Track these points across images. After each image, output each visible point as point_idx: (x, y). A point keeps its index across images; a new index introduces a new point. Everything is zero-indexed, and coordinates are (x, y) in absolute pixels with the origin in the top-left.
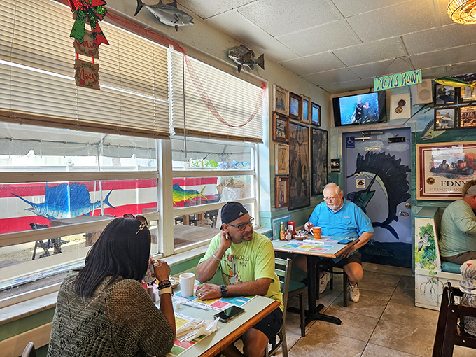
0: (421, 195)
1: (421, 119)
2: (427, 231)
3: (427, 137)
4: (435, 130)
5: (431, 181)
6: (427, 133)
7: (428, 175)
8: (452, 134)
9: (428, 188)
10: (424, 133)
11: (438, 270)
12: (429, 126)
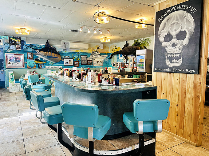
0: (7, 67)
1: (6, 46)
2: (12, 75)
3: (8, 51)
4: (10, 50)
5: (10, 63)
6: (8, 50)
7: (9, 61)
8: (14, 51)
9: (9, 65)
10: (7, 50)
11: (14, 83)
12: (8, 48)
